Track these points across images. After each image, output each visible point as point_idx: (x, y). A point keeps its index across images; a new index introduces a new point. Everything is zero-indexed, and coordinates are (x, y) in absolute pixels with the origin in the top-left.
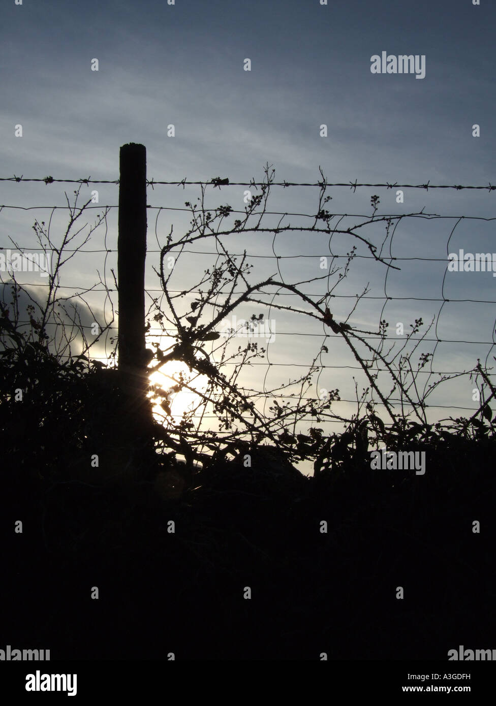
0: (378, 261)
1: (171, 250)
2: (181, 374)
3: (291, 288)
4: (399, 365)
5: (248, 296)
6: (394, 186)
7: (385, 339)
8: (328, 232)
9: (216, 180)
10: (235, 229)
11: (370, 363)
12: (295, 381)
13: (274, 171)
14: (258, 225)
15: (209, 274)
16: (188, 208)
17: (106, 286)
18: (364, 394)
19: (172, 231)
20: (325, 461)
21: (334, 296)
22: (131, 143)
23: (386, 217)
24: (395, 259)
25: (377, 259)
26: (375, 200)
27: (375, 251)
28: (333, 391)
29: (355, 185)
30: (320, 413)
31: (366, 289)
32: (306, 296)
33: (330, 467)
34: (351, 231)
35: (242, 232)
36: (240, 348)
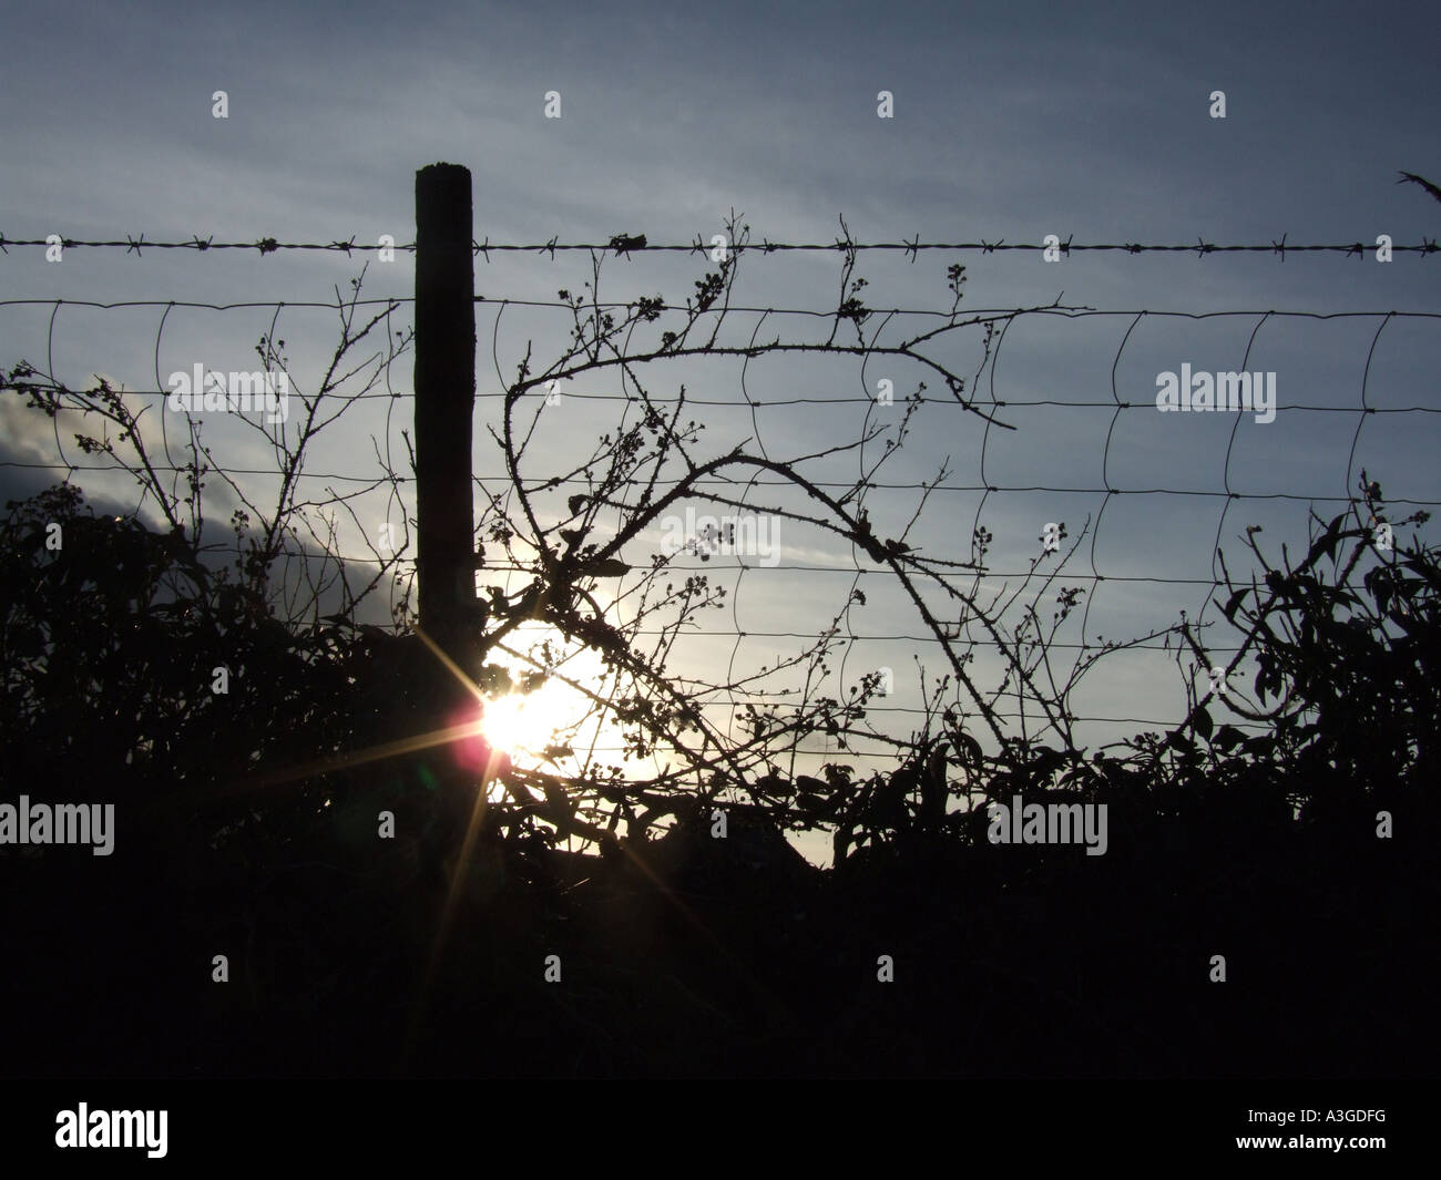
0: (968, 411)
1: (527, 393)
2: (546, 646)
3: (783, 469)
4: (1016, 632)
5: (691, 487)
6: (998, 247)
7: (984, 575)
8: (860, 352)
9: (620, 241)
10: (663, 349)
11: (953, 630)
12: (790, 659)
13: (747, 229)
14: (712, 342)
15: (610, 444)
16: (565, 302)
17: (390, 471)
18: (938, 691)
19: (529, 354)
20: (858, 829)
21: (874, 486)
22: (439, 164)
23: (983, 316)
24: (1003, 404)
25: (966, 406)
26: (958, 274)
27: (961, 389)
28: (869, 676)
29: (915, 247)
30: (845, 730)
31: (943, 472)
32: (816, 486)
33: (868, 843)
34: (909, 349)
35: (677, 356)
36: (670, 587)
